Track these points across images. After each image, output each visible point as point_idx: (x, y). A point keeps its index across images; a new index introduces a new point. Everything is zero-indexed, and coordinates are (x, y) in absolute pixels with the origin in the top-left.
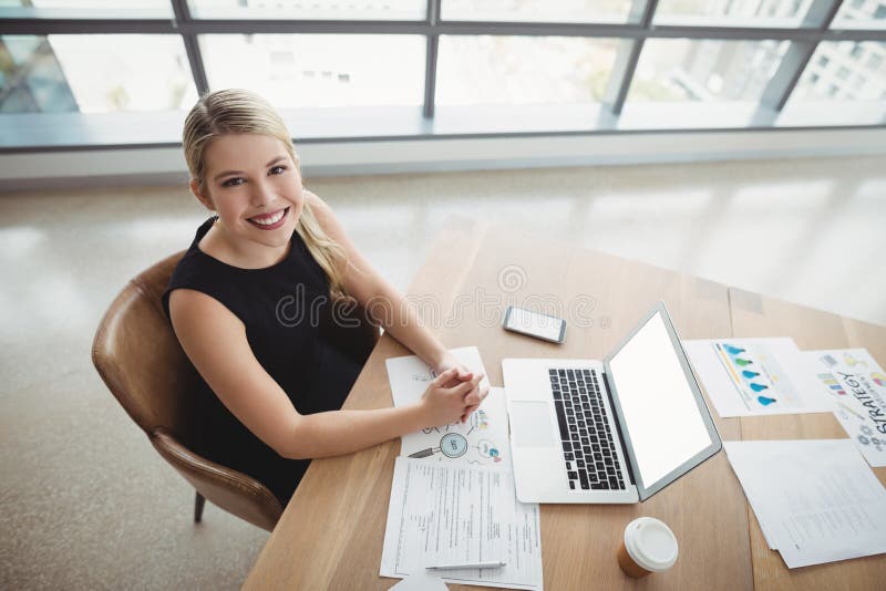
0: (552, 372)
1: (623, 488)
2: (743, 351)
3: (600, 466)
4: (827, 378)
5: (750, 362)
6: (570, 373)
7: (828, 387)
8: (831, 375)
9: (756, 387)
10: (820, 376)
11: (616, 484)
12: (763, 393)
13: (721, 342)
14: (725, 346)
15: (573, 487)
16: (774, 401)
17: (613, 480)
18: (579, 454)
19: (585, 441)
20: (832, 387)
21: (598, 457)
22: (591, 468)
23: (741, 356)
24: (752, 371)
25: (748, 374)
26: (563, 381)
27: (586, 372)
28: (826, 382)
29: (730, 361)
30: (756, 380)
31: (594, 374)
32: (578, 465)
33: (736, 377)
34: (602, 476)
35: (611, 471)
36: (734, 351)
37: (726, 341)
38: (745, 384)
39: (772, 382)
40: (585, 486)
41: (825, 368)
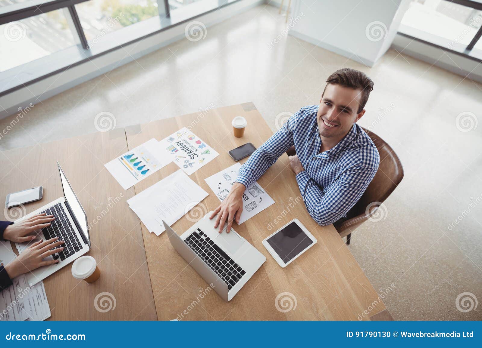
13: (122, 156)
16: (148, 170)
24: (138, 162)
29: (128, 162)
33: (131, 168)
36: (129, 157)
37: (124, 155)
38: (135, 170)
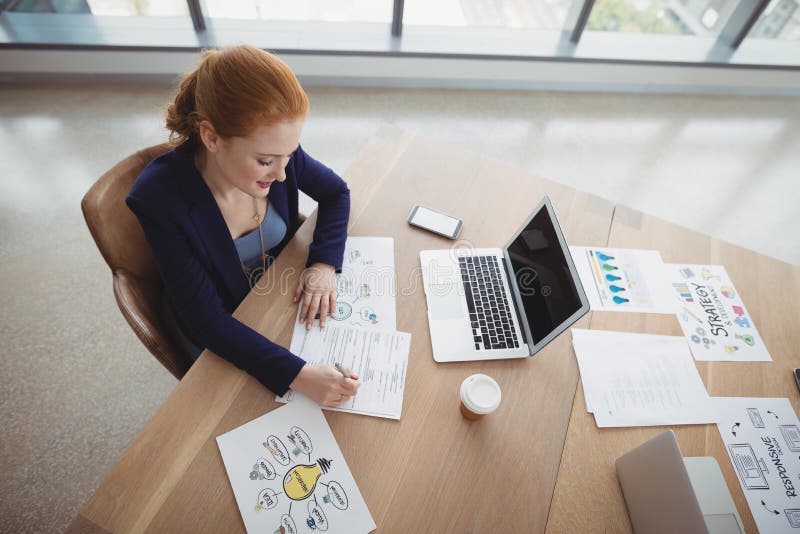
0: (461, 259)
1: (517, 346)
2: (613, 258)
3: (499, 331)
4: (679, 287)
5: (616, 268)
6: (476, 259)
7: (679, 294)
8: (685, 285)
9: (614, 289)
10: (675, 285)
11: (512, 344)
12: (620, 294)
14: (597, 253)
15: (478, 348)
17: (510, 341)
18: (483, 323)
19: (488, 312)
20: (683, 295)
21: (498, 324)
22: (492, 333)
23: (609, 262)
25: (610, 278)
26: (470, 266)
27: (489, 258)
28: (678, 290)
30: (616, 283)
31: (495, 260)
32: (482, 331)
34: (501, 338)
35: (508, 334)
39: (630, 286)
40: (487, 346)
41: (681, 279)
